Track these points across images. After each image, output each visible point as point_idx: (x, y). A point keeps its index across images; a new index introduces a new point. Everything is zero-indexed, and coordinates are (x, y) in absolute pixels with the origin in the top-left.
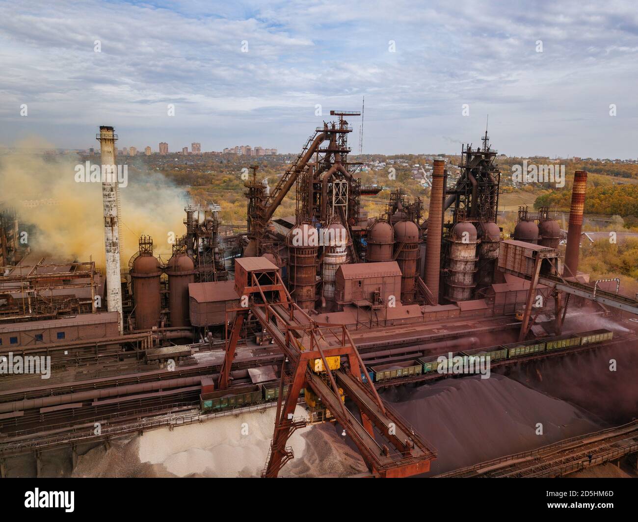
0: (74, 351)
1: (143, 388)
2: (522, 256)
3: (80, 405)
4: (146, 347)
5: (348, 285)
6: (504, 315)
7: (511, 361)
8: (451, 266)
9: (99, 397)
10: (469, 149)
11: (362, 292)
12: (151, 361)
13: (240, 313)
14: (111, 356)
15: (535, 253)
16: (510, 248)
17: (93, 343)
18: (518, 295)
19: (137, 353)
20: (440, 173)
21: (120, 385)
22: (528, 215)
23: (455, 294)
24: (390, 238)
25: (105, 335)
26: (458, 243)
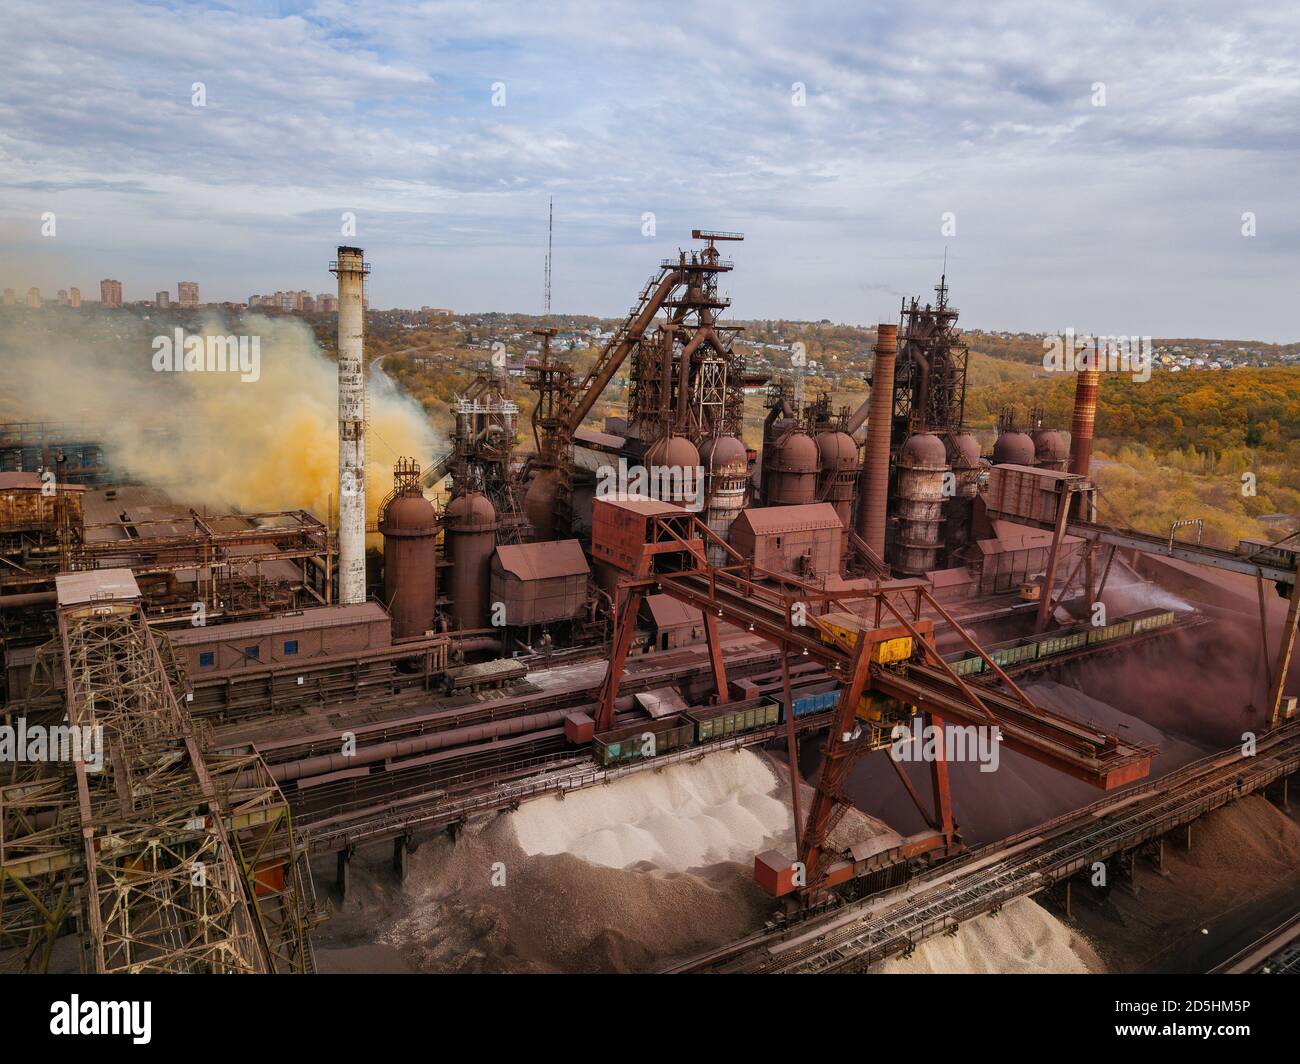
0: (313, 677)
1: (469, 735)
2: (1033, 488)
3: (365, 771)
4: (435, 666)
5: (760, 545)
6: (995, 594)
7: (1045, 663)
8: (902, 511)
9: (394, 755)
10: (915, 305)
11: (782, 558)
12: (458, 689)
13: (635, 590)
14: (379, 684)
15: (1060, 483)
16: (1011, 476)
17: (352, 660)
18: (1016, 557)
19: (425, 677)
20: (892, 347)
21: (427, 731)
22: (1016, 422)
23: (910, 561)
24: (814, 463)
25: (368, 645)
26: (917, 471)
